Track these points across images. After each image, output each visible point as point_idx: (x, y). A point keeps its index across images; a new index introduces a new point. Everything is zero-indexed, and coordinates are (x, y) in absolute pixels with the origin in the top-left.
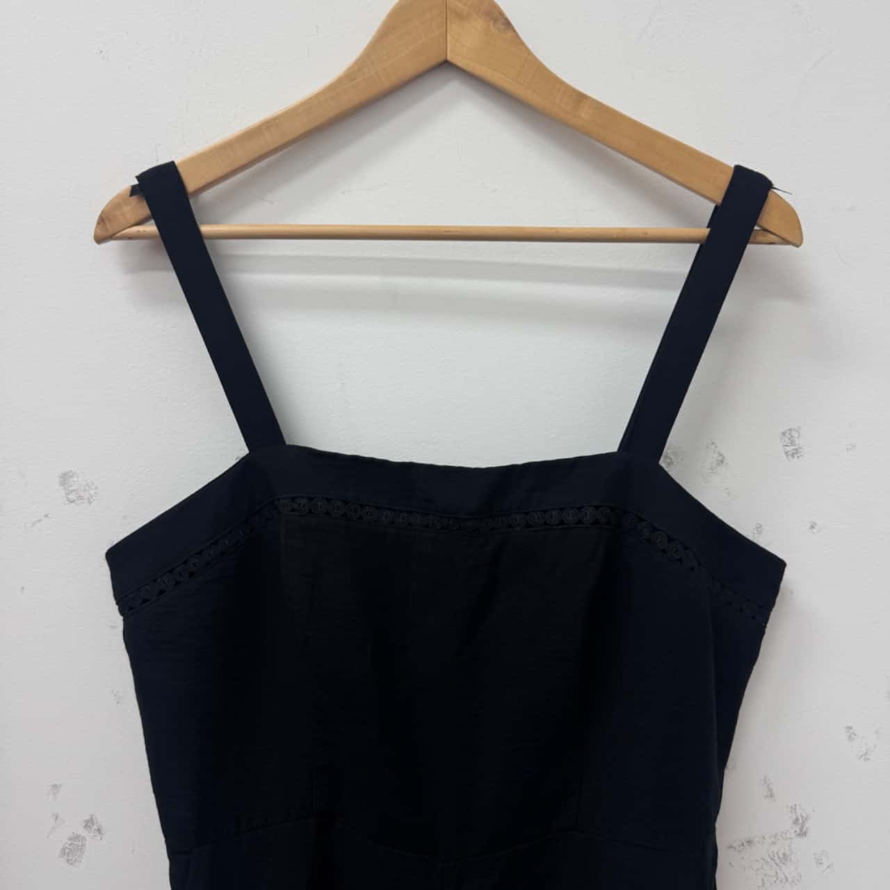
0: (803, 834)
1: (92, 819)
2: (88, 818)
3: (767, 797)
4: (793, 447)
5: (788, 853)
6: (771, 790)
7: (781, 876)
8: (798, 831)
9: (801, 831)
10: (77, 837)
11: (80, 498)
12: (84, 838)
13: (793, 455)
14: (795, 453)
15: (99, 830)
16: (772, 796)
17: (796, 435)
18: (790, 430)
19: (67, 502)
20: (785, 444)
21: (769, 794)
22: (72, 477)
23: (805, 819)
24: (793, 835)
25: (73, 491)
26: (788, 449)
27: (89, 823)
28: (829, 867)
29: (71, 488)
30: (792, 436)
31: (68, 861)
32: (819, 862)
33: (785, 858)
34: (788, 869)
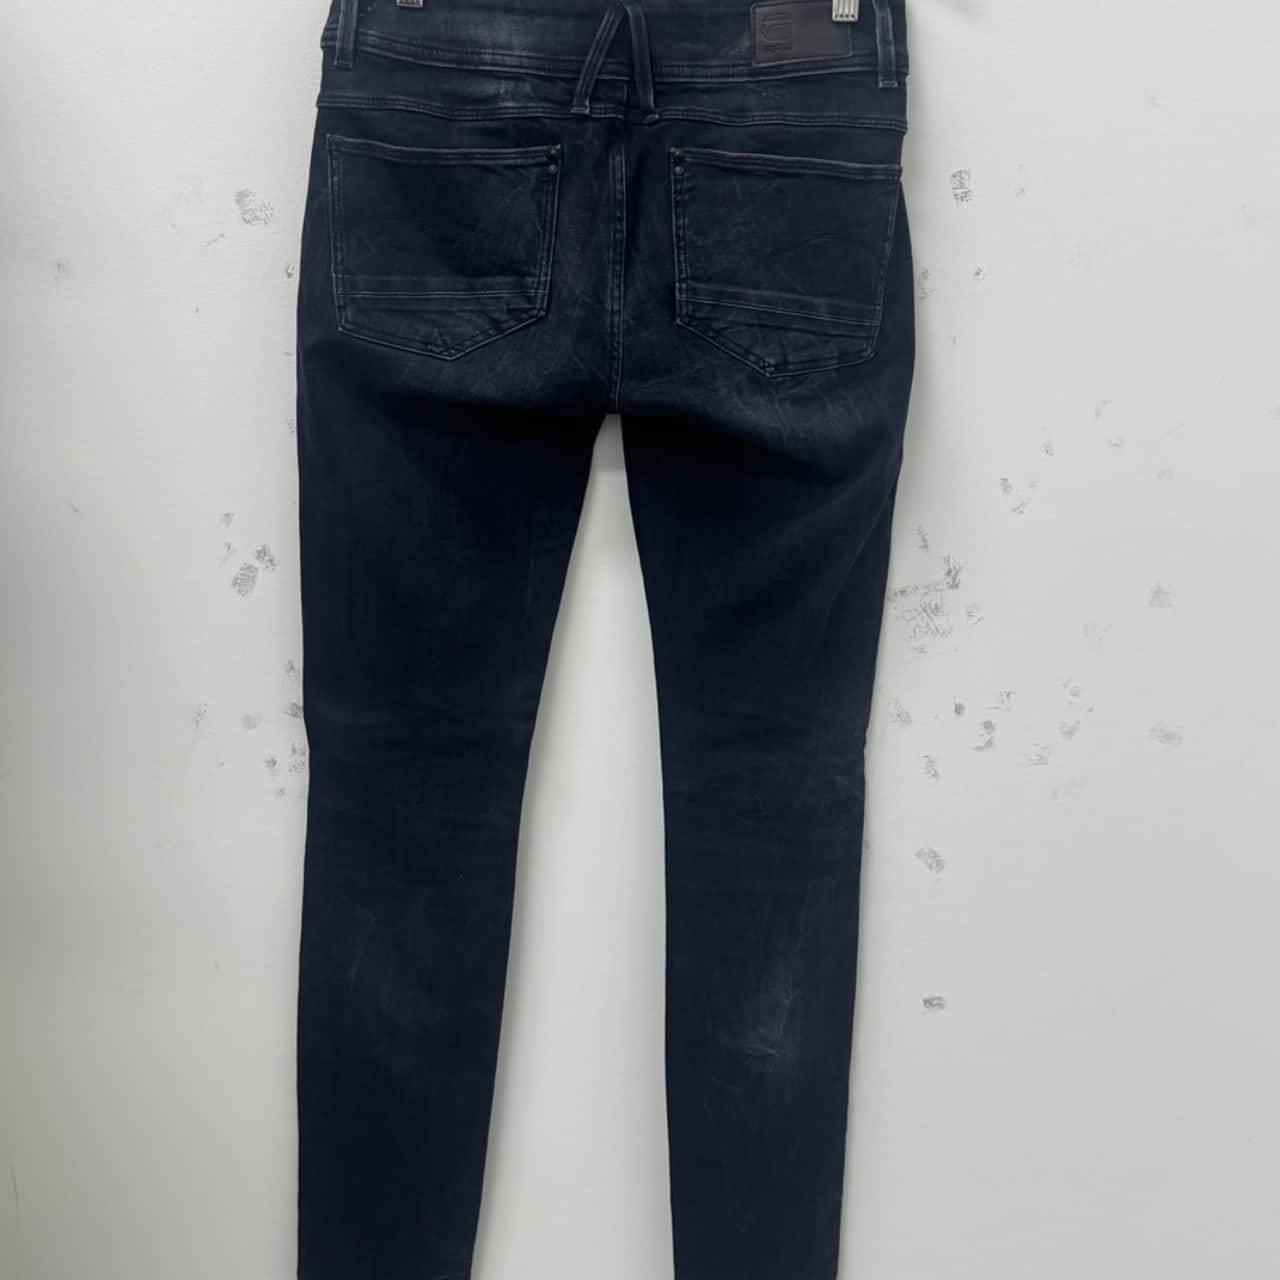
0: (955, 586)
1: (264, 549)
2: (259, 548)
3: (920, 547)
4: (964, 190)
5: (939, 604)
6: (924, 540)
7: (932, 626)
8: (950, 580)
9: (954, 582)
10: (250, 568)
11: (257, 218)
12: (256, 569)
13: (962, 198)
14: (964, 197)
15: (271, 561)
16: (926, 546)
17: (966, 178)
18: (960, 172)
19: (242, 222)
20: (955, 186)
21: (923, 544)
22: (248, 196)
23: (959, 571)
24: (945, 587)
25: (249, 210)
26: (958, 191)
27: (262, 554)
28: (979, 620)
29: (248, 208)
30: (962, 178)
31: (239, 591)
32: (970, 614)
33: (937, 610)
34: (939, 621)
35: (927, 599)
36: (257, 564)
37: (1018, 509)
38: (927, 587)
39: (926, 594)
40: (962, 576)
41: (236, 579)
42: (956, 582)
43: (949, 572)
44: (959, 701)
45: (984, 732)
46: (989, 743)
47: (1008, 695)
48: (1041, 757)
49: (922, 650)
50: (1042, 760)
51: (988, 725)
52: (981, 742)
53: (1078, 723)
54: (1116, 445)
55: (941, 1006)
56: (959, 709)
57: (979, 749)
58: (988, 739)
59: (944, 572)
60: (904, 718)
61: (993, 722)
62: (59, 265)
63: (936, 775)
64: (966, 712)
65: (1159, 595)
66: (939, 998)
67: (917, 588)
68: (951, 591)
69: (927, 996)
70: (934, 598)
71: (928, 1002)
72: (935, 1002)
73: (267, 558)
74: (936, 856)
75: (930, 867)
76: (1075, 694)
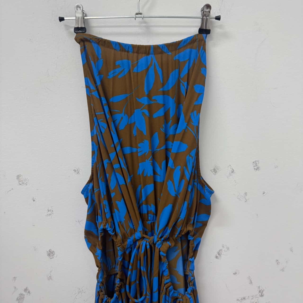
3: (249, 283)
4: (257, 167)
6: (251, 281)
10: (22, 294)
11: (23, 183)
13: (257, 170)
19: (19, 185)
20: (254, 166)
22: (20, 176)
24: (259, 296)
27: (26, 290)
29: (20, 180)
30: (256, 163)
35: (253, 301)
36: (24, 293)
37: (283, 270)
38: (253, 296)
39: (252, 299)
40: (264, 293)
41: (17, 299)
42: (262, 295)
43: (260, 291)
59: (258, 291)
67: (249, 297)
68: (261, 297)
70: (255, 300)
73: (28, 291)
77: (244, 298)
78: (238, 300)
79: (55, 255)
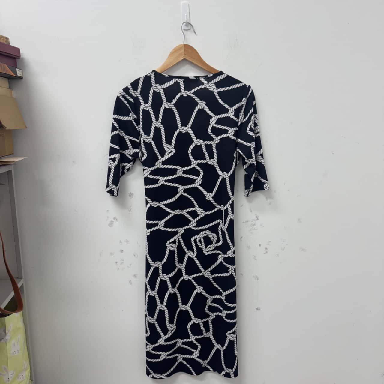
0: (258, 219)
6: (251, 210)
7: (254, 228)
8: (257, 219)
12: (113, 222)
15: (117, 220)
23: (258, 217)
24: (256, 220)
27: (115, 218)
28: (263, 226)
31: (110, 226)
32: (261, 225)
33: (254, 225)
34: (255, 227)
35: (252, 223)
36: (113, 220)
37: (270, 204)
38: (252, 220)
39: (252, 222)
40: (259, 218)
41: (109, 225)
43: (256, 217)
44: (260, 243)
45: (265, 250)
46: (267, 252)
47: (270, 242)
48: (277, 255)
49: (252, 233)
50: (278, 256)
51: (266, 249)
52: (265, 252)
53: (285, 248)
54: (288, 190)
55: (259, 310)
56: (260, 245)
57: (264, 253)
58: (266, 251)
59: (255, 217)
60: (249, 248)
61: (267, 248)
62: (74, 162)
63: (256, 259)
64: (261, 246)
65: (299, 220)
66: (259, 308)
67: (250, 221)
68: (257, 221)
69: (257, 308)
70: (253, 222)
71: (257, 309)
72: (258, 309)
73: (116, 219)
74: (257, 277)
75: (256, 279)
76: (284, 241)
77: (247, 221)
78: (244, 222)
79: (134, 196)
